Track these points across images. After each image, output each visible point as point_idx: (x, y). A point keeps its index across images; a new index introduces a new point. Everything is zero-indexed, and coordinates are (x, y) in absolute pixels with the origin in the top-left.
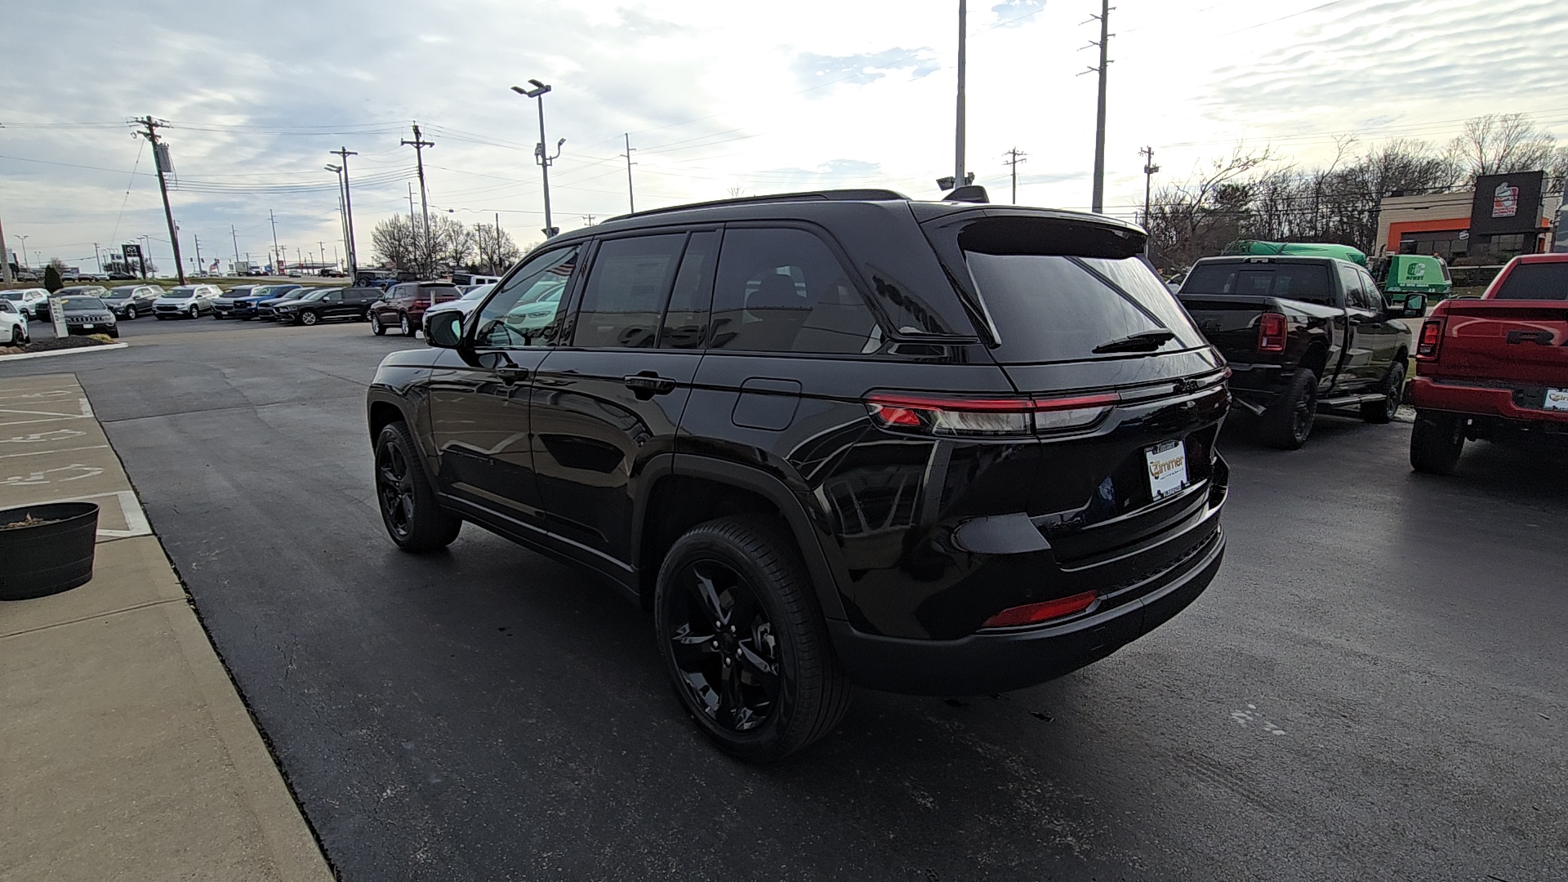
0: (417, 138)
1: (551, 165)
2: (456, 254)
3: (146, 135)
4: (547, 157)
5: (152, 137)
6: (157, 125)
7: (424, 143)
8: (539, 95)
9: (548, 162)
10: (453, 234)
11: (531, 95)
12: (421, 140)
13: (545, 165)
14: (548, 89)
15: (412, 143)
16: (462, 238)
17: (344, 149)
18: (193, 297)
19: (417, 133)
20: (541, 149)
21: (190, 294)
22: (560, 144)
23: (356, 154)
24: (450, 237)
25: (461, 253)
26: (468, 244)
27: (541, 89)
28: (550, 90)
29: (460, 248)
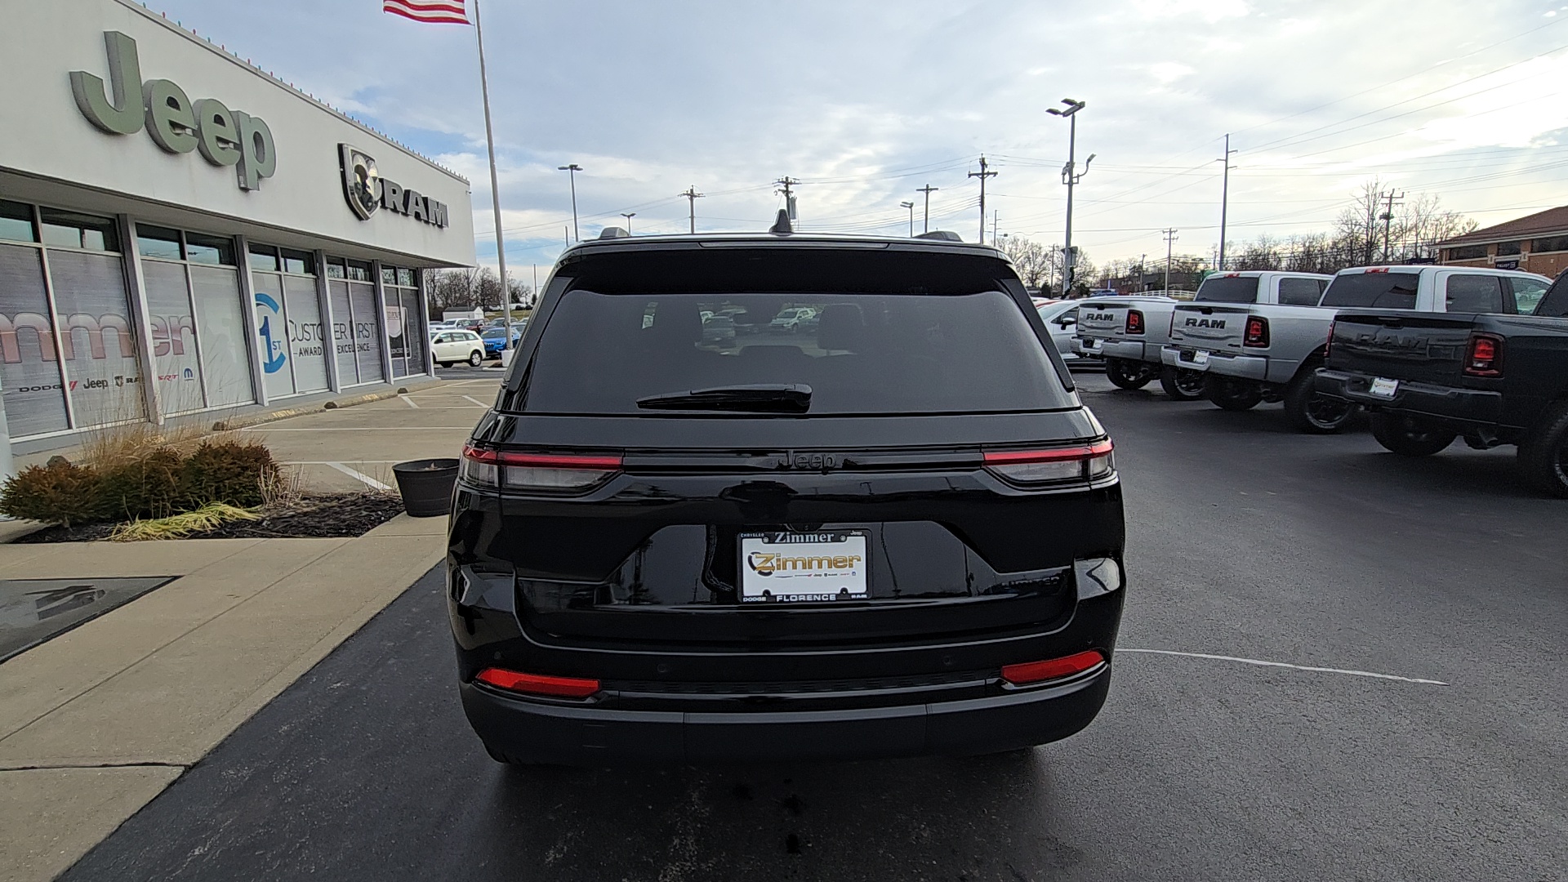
0: (983, 169)
1: (1078, 183)
2: (1033, 275)
3: (783, 191)
4: (1075, 175)
5: (787, 192)
6: (791, 183)
7: (988, 174)
8: (1073, 113)
9: (1075, 180)
10: (1031, 256)
11: (1065, 114)
12: (986, 171)
13: (1071, 184)
14: (1081, 106)
15: (977, 175)
16: (1039, 260)
17: (927, 186)
18: (796, 318)
19: (983, 164)
20: (1070, 167)
21: (794, 315)
22: (1089, 160)
23: (937, 189)
24: (1029, 258)
25: (1037, 274)
26: (1045, 265)
27: (1075, 106)
28: (1084, 106)
29: (1037, 269)
